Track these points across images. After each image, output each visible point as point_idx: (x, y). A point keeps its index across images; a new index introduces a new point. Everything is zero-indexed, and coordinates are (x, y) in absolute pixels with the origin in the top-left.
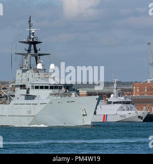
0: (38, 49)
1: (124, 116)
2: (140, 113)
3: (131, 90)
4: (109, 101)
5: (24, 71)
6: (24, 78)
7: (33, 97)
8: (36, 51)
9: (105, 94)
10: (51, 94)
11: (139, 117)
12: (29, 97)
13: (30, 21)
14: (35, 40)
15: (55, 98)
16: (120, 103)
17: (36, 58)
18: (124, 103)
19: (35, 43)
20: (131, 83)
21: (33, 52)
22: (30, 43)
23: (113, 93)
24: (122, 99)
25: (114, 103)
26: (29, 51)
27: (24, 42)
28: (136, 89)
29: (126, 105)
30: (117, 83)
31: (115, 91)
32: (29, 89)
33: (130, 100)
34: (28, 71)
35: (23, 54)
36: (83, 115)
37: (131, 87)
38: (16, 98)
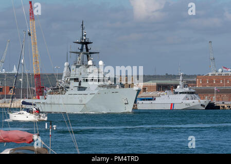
0: (89, 48)
1: (189, 104)
2: (202, 102)
3: (195, 82)
4: (176, 91)
5: (78, 67)
6: (77, 72)
7: (84, 89)
8: (87, 50)
9: (172, 85)
10: (99, 86)
11: (202, 105)
12: (81, 88)
13: (82, 25)
14: (86, 41)
15: (102, 89)
16: (185, 93)
17: (88, 56)
18: (188, 93)
19: (86, 43)
20: (195, 76)
21: (85, 51)
22: (82, 43)
23: (179, 85)
24: (187, 89)
25: (180, 93)
26: (82, 50)
27: (78, 43)
28: (199, 81)
29: (190, 95)
30: (183, 75)
31: (181, 83)
32: (81, 81)
33: (194, 91)
34: (80, 67)
35: (76, 53)
36: (126, 104)
37: (195, 80)
38: (70, 89)
